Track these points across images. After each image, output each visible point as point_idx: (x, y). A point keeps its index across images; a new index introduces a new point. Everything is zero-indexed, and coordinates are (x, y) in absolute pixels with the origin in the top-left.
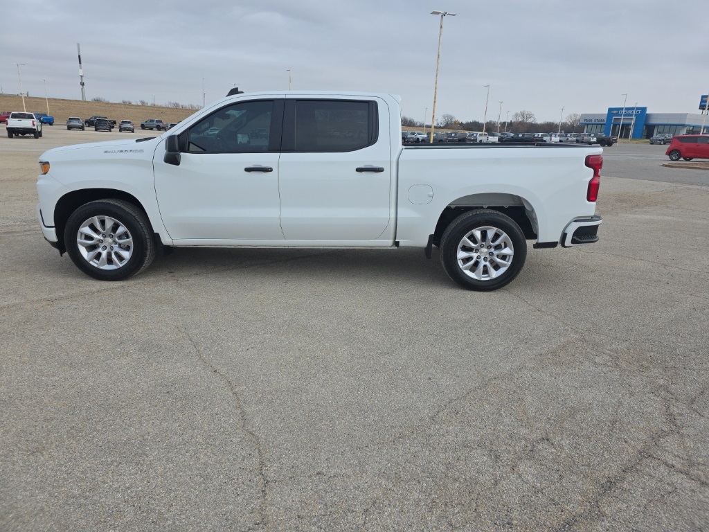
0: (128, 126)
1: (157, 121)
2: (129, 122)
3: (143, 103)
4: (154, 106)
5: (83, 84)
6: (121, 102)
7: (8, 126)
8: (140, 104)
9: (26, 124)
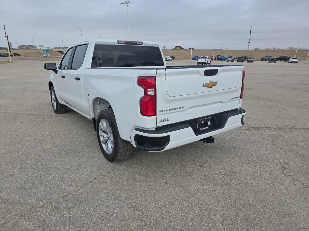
0: (251, 59)
1: (269, 57)
2: (252, 58)
3: (274, 48)
4: (279, 50)
5: (249, 43)
6: (264, 49)
7: (198, 61)
8: (273, 49)
9: (203, 60)
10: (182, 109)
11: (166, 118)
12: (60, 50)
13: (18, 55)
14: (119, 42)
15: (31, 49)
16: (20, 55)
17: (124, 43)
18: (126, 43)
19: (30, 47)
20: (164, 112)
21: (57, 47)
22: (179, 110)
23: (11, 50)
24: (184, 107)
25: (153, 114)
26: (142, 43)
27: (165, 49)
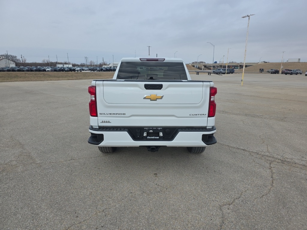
10: (123, 115)
11: (108, 121)
12: (193, 64)
14: (142, 60)
17: (146, 60)
18: (148, 60)
20: (104, 115)
22: (119, 115)
24: (125, 114)
25: (95, 115)
26: (163, 60)
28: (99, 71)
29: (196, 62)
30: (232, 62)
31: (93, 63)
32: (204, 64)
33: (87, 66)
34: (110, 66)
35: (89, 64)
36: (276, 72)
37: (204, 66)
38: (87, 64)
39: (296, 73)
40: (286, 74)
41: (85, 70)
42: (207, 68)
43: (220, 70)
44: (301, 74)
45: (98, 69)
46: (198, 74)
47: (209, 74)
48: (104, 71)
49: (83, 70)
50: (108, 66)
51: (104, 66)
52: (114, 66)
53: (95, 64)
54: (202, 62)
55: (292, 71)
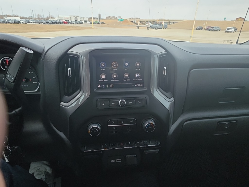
12: (132, 20)
13: (104, 23)
15: (114, 19)
16: (105, 23)
19: (113, 18)
21: (130, 18)
23: (100, 20)
27: (226, 20)
28: (45, 23)
29: (132, 18)
30: (162, 19)
31: (41, 16)
32: (139, 19)
33: (34, 19)
34: (56, 19)
35: (37, 17)
36: (201, 29)
37: (140, 21)
38: (35, 17)
39: (217, 30)
40: (209, 30)
41: (32, 23)
42: (142, 23)
43: (156, 25)
44: (219, 30)
45: (44, 22)
46: (138, 29)
47: (148, 29)
48: (50, 24)
49: (29, 22)
50: (54, 19)
51: (50, 19)
52: (60, 19)
53: (43, 17)
54: (138, 18)
55: (214, 27)
